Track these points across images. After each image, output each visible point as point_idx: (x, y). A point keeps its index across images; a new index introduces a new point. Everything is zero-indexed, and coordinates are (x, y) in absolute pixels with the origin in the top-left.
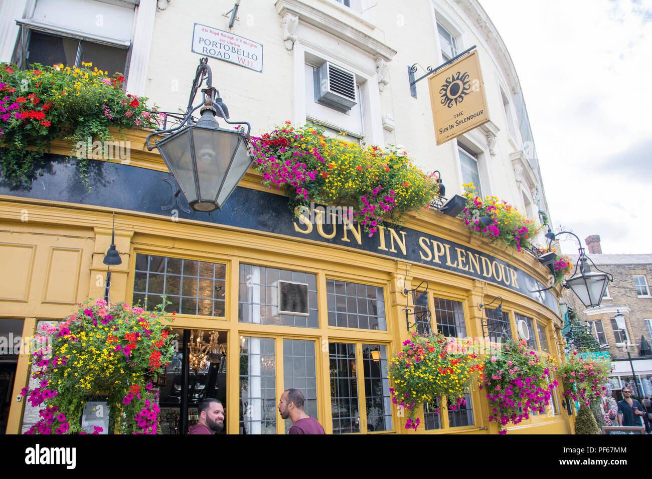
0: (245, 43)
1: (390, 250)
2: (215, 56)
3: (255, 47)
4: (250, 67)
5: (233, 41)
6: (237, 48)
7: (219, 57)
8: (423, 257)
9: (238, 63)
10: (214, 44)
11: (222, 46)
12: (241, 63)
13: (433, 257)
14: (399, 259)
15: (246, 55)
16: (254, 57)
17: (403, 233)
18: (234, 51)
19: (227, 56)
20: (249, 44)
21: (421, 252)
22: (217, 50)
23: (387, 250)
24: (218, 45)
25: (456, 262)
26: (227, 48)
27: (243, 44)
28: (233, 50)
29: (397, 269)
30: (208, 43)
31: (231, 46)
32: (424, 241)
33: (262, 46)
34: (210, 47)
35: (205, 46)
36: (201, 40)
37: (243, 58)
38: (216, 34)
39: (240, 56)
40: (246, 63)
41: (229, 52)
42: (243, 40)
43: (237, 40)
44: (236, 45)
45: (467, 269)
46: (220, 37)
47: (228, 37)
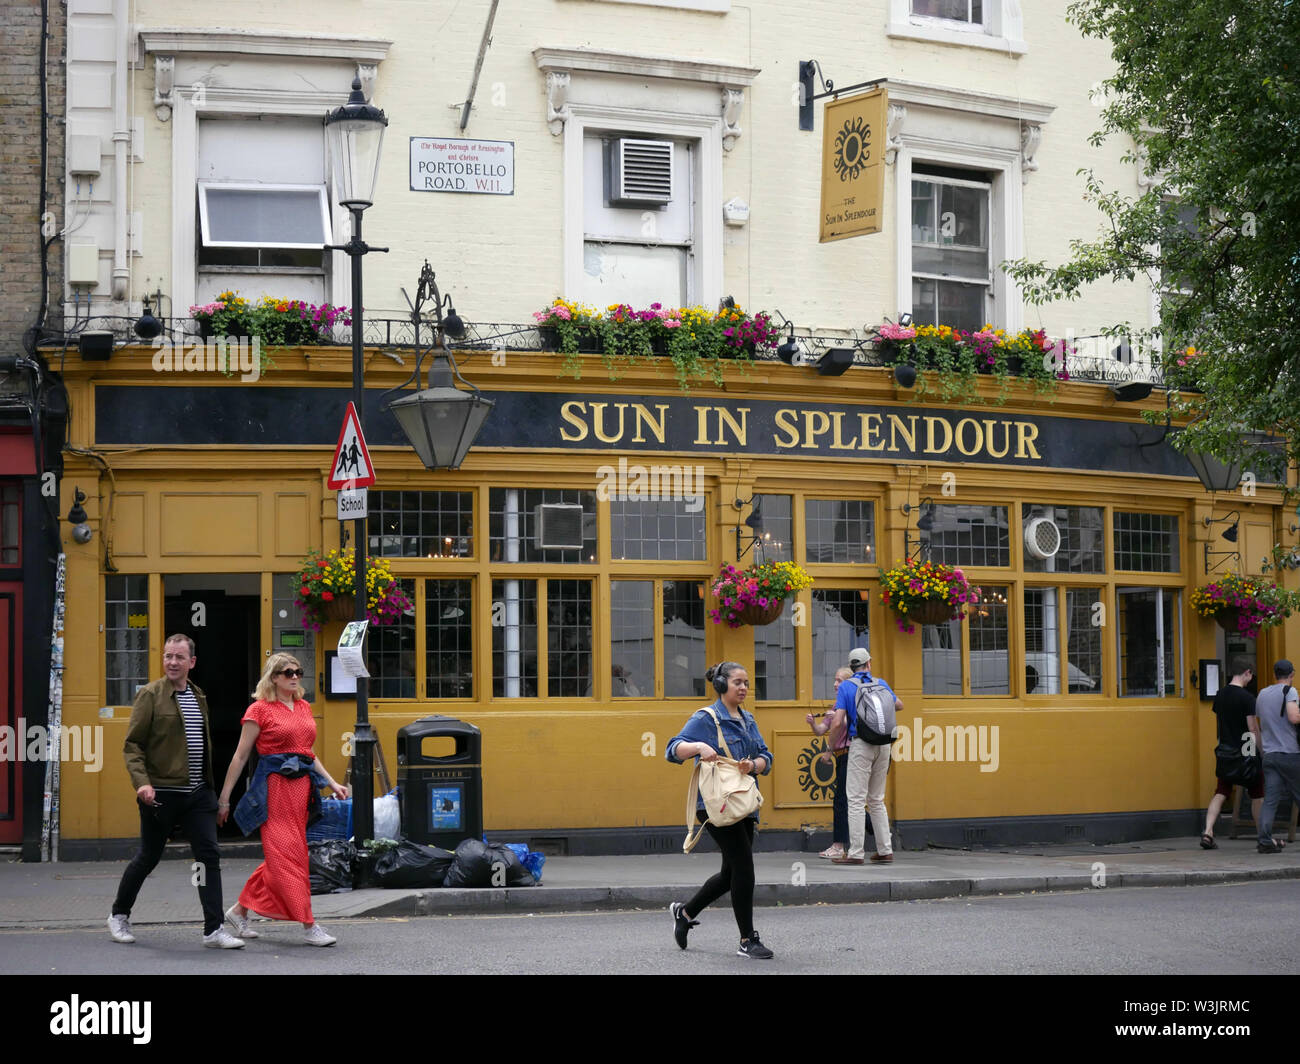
0: (487, 149)
1: (716, 443)
2: (443, 189)
3: (502, 150)
4: (495, 191)
5: (467, 153)
6: (473, 163)
7: (449, 188)
8: (780, 443)
9: (477, 190)
10: (440, 167)
11: (453, 167)
12: (482, 190)
13: (803, 439)
14: (731, 455)
15: (488, 171)
16: (502, 172)
17: (743, 411)
18: (469, 171)
19: (460, 184)
20: (492, 149)
21: (776, 436)
22: (446, 177)
23: (710, 443)
24: (446, 168)
25: (855, 439)
26: (459, 169)
27: (484, 152)
28: (468, 169)
29: (726, 469)
30: (431, 167)
31: (464, 163)
32: (787, 417)
33: (512, 144)
34: (434, 176)
35: (429, 175)
36: (422, 165)
37: (484, 178)
38: (442, 147)
39: (480, 177)
40: (489, 186)
41: (464, 176)
42: (483, 144)
43: (474, 148)
44: (472, 158)
45: (881, 447)
46: (448, 152)
47: (460, 148)
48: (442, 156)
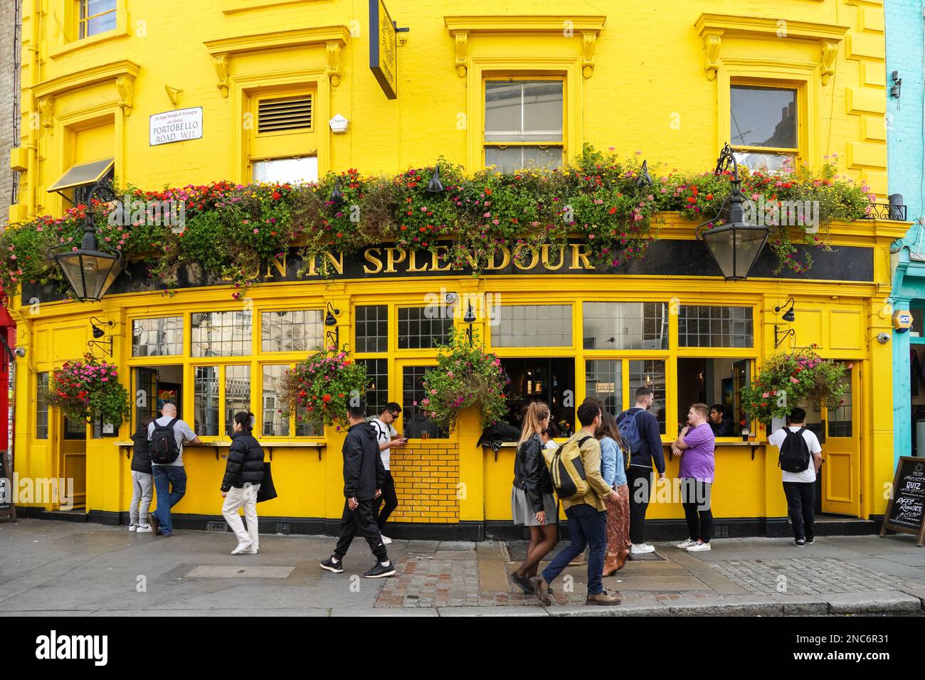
0: (187, 114)
1: (321, 274)
3: (196, 112)
4: (192, 138)
5: (177, 118)
6: (180, 123)
7: (168, 141)
8: (368, 271)
9: (182, 139)
12: (184, 138)
14: (331, 281)
15: (188, 127)
16: (195, 125)
17: (342, 251)
20: (191, 113)
21: (365, 266)
22: (165, 134)
23: (317, 274)
25: (426, 264)
26: (173, 128)
28: (177, 128)
30: (159, 131)
31: (175, 124)
32: (373, 253)
33: (202, 108)
34: (161, 134)
36: (155, 130)
37: (185, 131)
38: (165, 117)
39: (183, 131)
40: (188, 136)
41: (175, 132)
42: (185, 111)
43: (180, 114)
44: (179, 120)
45: (448, 268)
46: (168, 120)
47: (173, 116)
48: (164, 123)
